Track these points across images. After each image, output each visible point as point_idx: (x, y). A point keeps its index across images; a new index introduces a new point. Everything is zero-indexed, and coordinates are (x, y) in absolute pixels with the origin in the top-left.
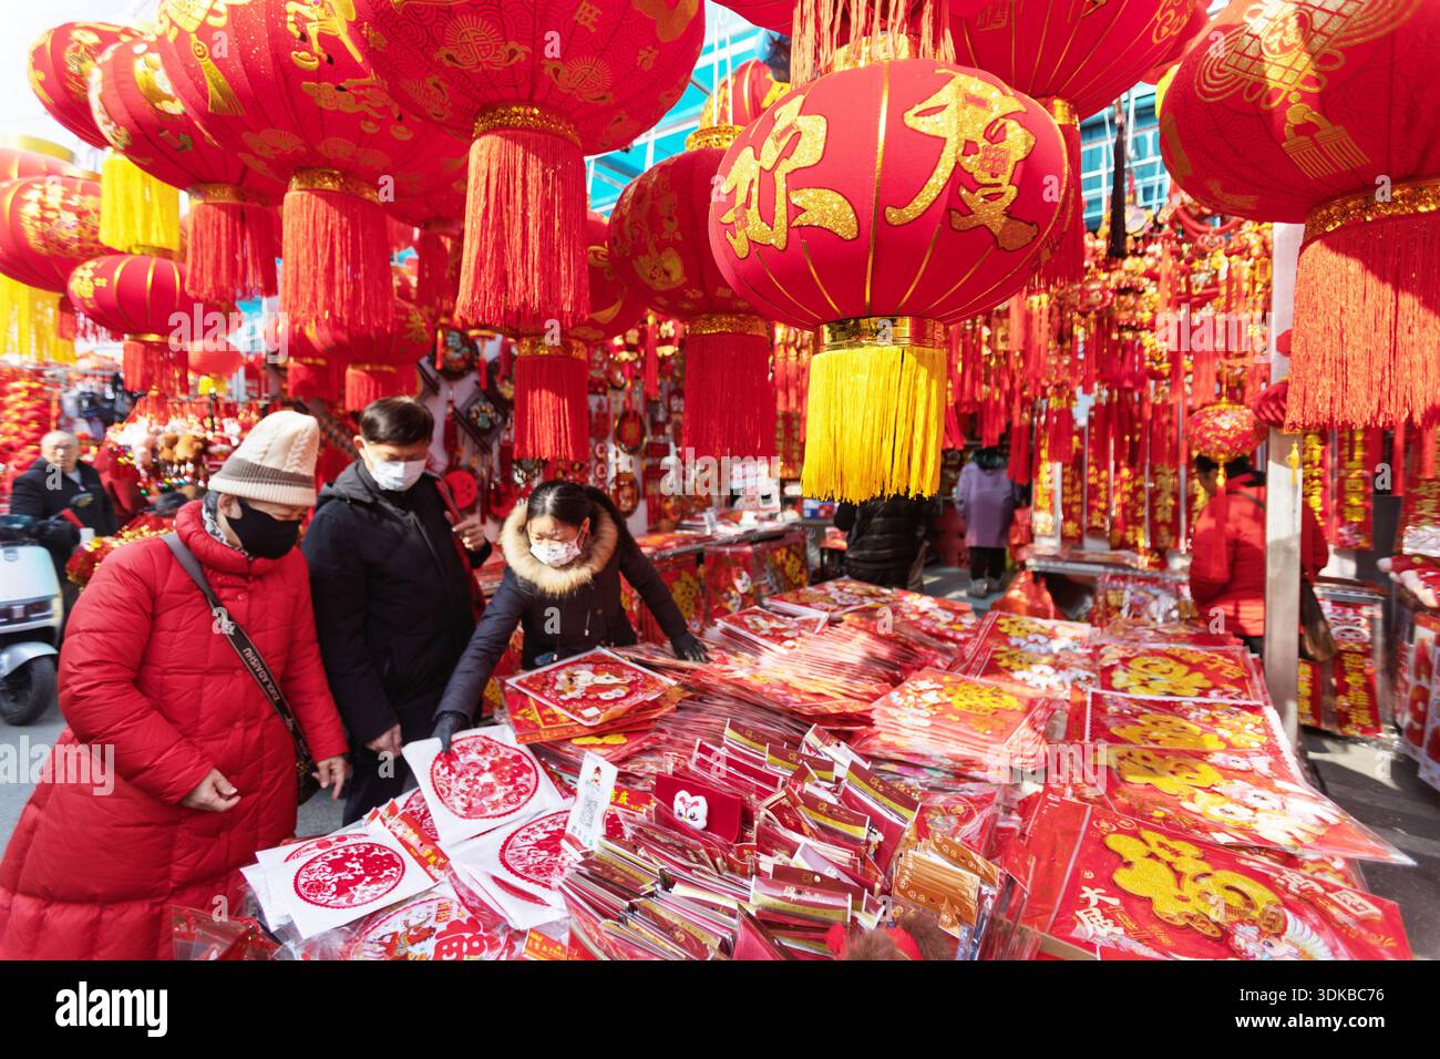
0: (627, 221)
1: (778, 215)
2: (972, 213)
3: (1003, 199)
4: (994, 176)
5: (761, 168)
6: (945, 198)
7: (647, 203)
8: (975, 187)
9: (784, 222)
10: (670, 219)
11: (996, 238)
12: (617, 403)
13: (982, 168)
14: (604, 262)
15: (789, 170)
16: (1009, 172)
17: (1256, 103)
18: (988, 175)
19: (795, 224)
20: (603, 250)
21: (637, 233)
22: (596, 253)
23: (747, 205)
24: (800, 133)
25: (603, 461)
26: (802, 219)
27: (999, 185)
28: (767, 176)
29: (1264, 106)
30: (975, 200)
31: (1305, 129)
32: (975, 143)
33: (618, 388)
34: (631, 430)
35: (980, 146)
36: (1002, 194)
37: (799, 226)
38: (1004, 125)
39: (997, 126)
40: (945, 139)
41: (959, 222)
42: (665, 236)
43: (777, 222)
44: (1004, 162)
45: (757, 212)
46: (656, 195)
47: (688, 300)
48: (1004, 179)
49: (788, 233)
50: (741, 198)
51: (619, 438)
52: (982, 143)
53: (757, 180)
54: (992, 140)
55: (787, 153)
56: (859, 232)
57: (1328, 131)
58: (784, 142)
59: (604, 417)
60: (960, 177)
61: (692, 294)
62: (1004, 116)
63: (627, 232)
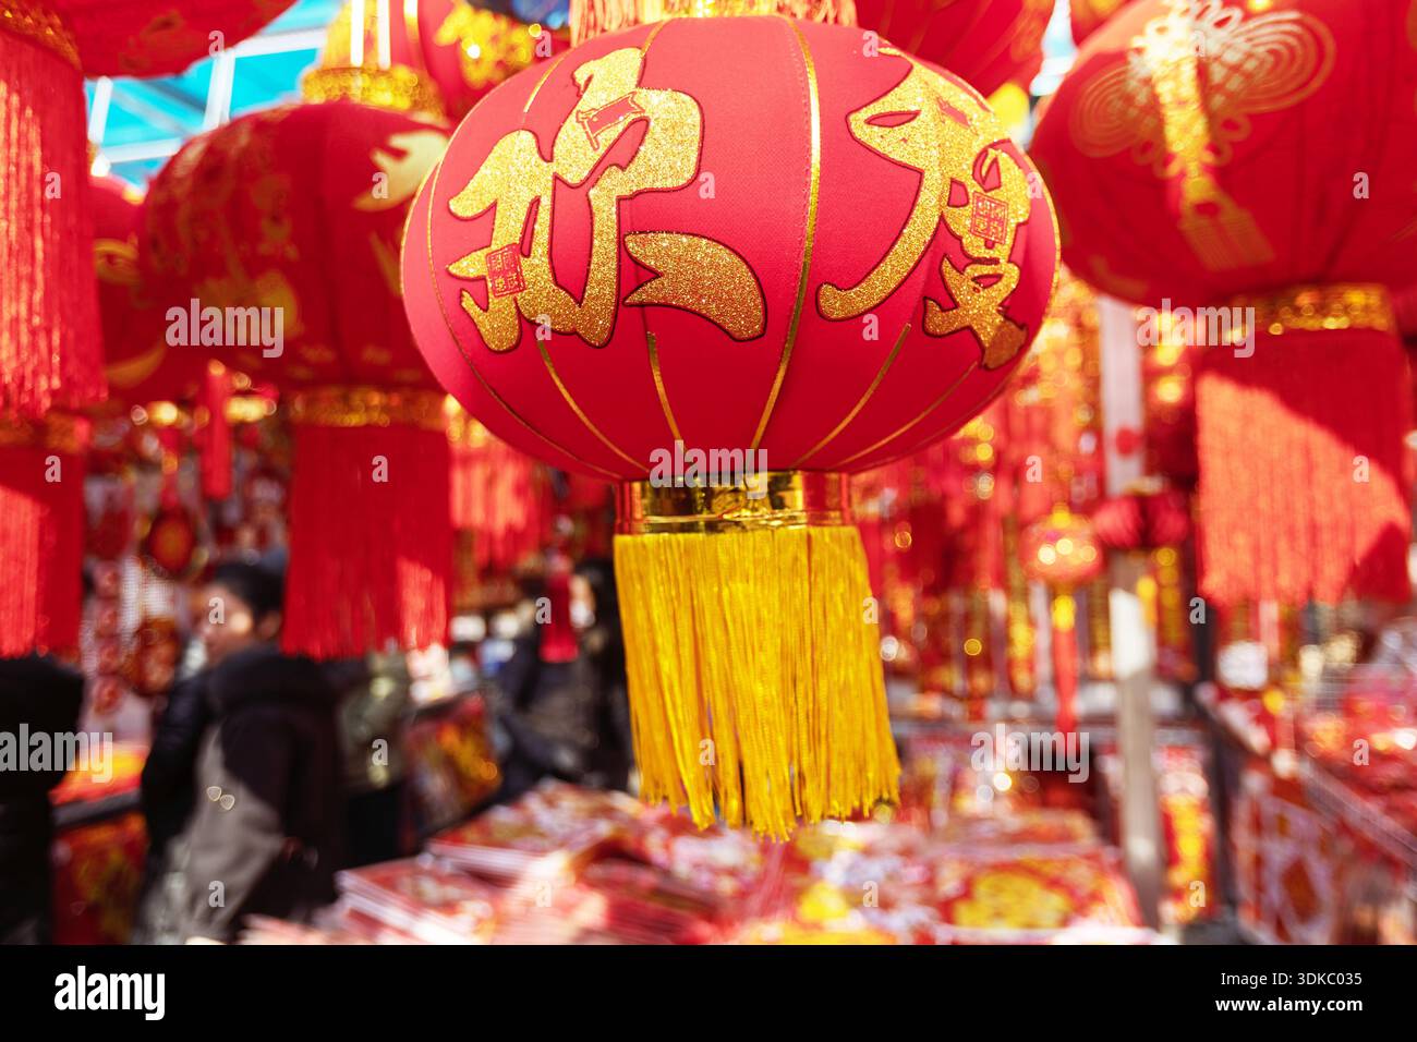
0: (183, 213)
1: (596, 274)
2: (956, 306)
3: (1000, 285)
4: (990, 245)
5: (556, 178)
6: (921, 276)
7: (227, 187)
8: (965, 260)
9: (609, 291)
10: (276, 219)
11: (983, 349)
12: (143, 491)
13: (974, 231)
14: (127, 276)
15: (626, 192)
16: (1009, 241)
17: (1149, 167)
18: (981, 243)
19: (635, 298)
20: (125, 251)
21: (203, 235)
22: (110, 258)
23: (524, 248)
24: (646, 121)
25: (113, 600)
26: (648, 293)
27: (995, 261)
28: (570, 198)
29: (1159, 173)
30: (960, 284)
31: (1206, 209)
32: (962, 185)
33: (145, 464)
34: (172, 540)
35: (971, 191)
36: (998, 277)
37: (642, 305)
38: (995, 161)
39: (988, 161)
40: (921, 173)
41: (938, 321)
42: (264, 248)
43: (591, 290)
44: (1002, 222)
45: (546, 267)
46: (246, 172)
47: (306, 363)
48: (1002, 252)
49: (615, 316)
50: (507, 230)
51: (149, 552)
52: (973, 187)
53: (546, 202)
54: (982, 181)
55: (620, 156)
56: (764, 327)
57: (1232, 214)
58: (608, 135)
59: (117, 518)
60: (944, 242)
61: (313, 354)
62: (994, 146)
63: (183, 231)
